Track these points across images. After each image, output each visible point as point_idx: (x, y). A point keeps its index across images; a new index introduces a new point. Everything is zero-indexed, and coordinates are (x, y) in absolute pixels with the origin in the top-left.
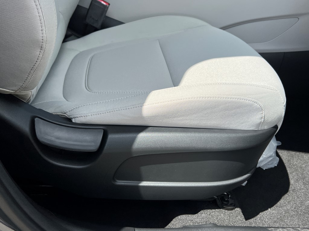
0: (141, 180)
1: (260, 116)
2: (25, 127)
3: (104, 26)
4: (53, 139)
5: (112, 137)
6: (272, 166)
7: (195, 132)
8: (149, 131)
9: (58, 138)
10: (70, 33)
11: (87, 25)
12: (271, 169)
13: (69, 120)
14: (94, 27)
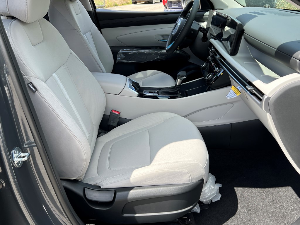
0: (136, 213)
1: (188, 176)
2: (81, 193)
3: (119, 124)
4: (93, 197)
5: (118, 194)
6: (218, 200)
7: (156, 187)
8: (135, 189)
9: (95, 196)
10: (101, 131)
11: (109, 125)
12: (217, 201)
13: (100, 187)
14: (113, 126)
